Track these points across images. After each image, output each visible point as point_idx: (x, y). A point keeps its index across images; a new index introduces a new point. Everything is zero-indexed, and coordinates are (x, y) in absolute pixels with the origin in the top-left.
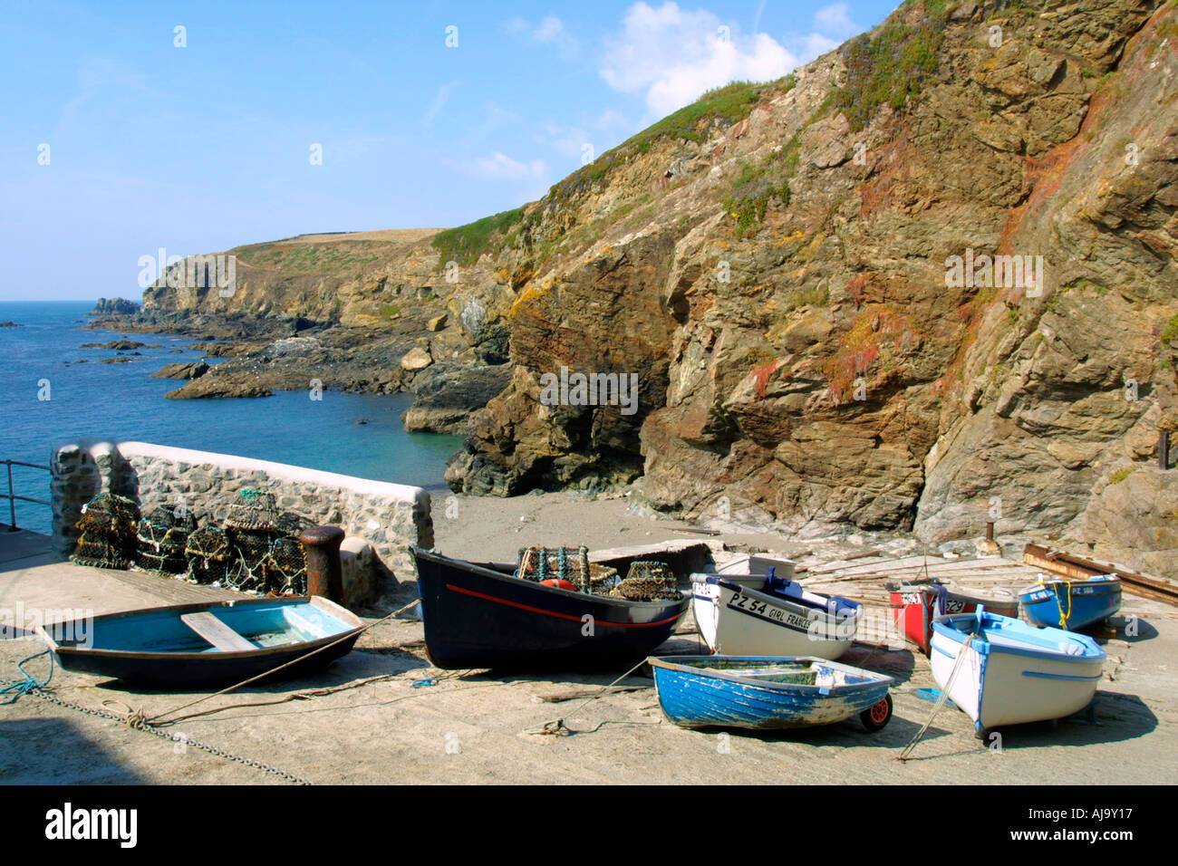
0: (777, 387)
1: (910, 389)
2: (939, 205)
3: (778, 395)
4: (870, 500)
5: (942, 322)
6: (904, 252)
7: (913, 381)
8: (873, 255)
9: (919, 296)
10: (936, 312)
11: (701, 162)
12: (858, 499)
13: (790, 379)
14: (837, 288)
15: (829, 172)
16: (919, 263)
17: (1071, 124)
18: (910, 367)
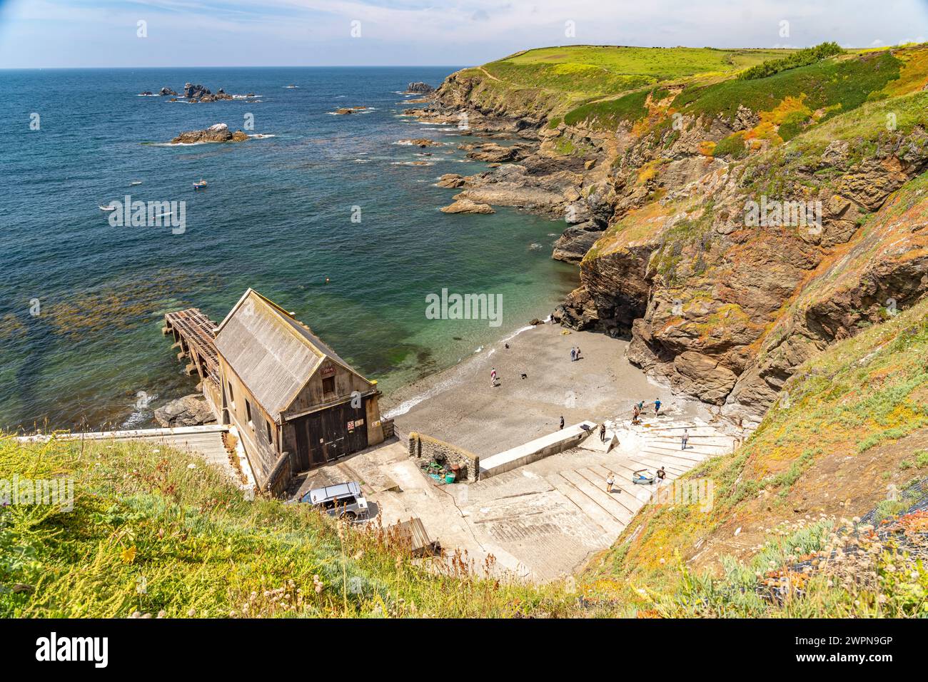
0: (679, 333)
1: (737, 347)
2: (771, 264)
3: (678, 337)
4: (706, 391)
5: (759, 318)
6: (748, 284)
7: (738, 344)
8: (733, 281)
9: (751, 305)
10: (757, 314)
11: (684, 195)
12: (701, 389)
13: (684, 332)
14: (715, 293)
15: (723, 236)
16: (754, 290)
17: (845, 236)
18: (737, 338)
